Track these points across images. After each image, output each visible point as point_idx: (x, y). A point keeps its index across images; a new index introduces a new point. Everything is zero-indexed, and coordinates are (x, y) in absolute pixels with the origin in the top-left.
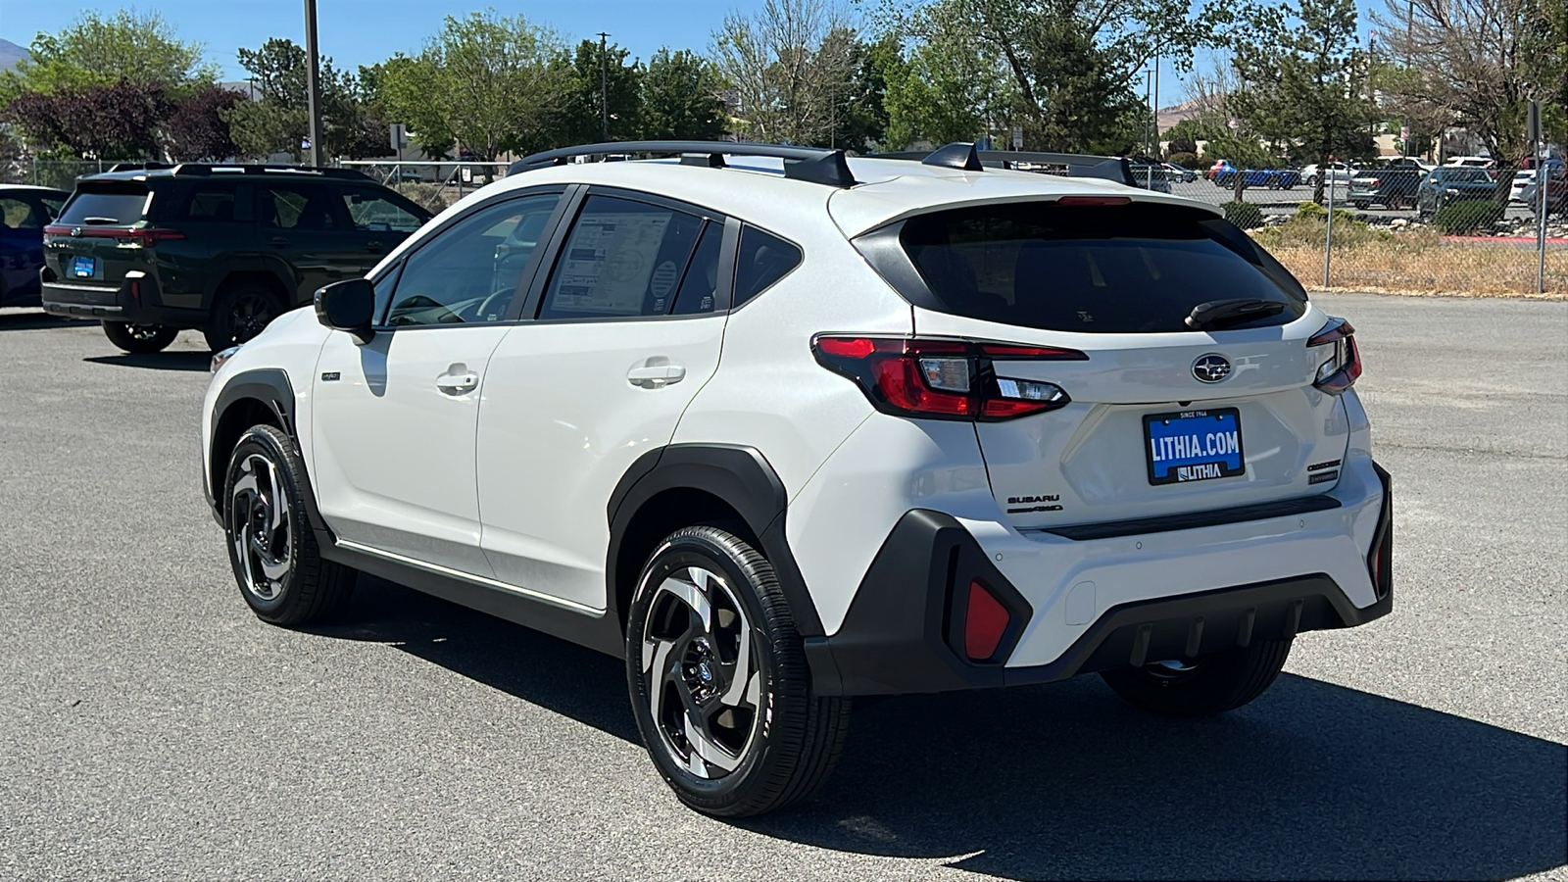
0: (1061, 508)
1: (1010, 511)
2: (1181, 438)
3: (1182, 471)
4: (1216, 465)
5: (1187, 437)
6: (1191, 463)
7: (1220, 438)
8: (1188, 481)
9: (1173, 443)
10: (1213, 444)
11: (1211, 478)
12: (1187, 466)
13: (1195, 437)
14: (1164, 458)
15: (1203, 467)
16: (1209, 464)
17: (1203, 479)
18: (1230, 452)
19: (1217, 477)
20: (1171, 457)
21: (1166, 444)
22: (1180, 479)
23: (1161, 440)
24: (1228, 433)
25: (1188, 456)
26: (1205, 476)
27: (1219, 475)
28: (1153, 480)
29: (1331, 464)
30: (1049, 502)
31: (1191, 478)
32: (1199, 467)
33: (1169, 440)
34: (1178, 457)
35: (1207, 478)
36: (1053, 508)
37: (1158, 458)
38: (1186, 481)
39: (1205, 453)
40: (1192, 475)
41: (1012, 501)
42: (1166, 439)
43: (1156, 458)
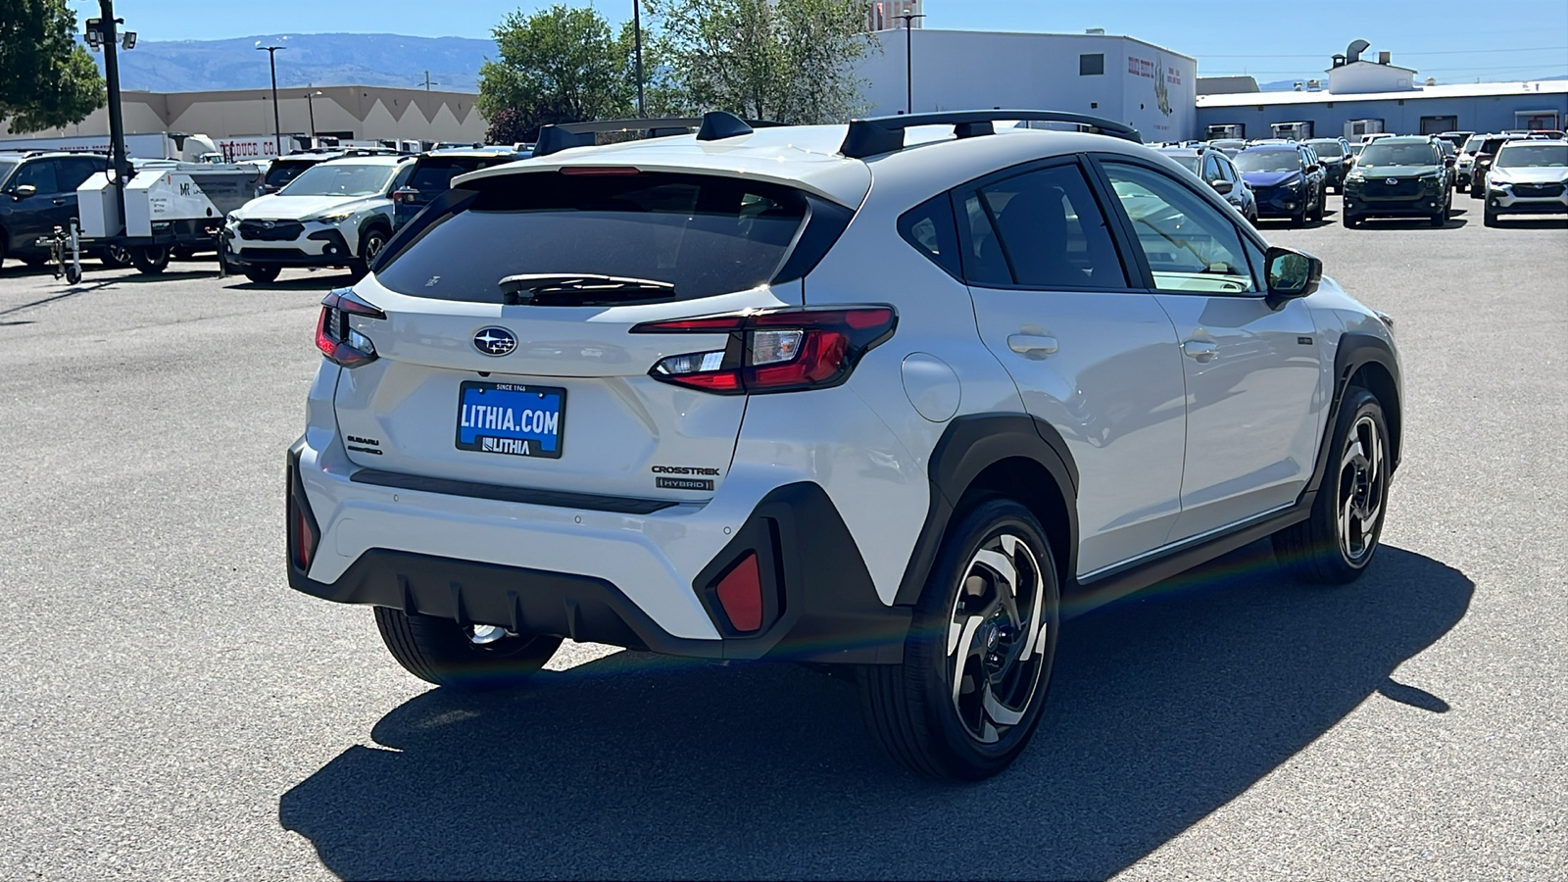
0: (381, 453)
1: (350, 448)
2: (495, 409)
3: (488, 441)
4: (526, 442)
5: (501, 409)
6: (498, 435)
7: (539, 417)
8: (492, 452)
9: (485, 412)
10: (529, 421)
11: (517, 454)
12: (493, 438)
13: (510, 411)
14: (472, 425)
15: (511, 441)
16: (519, 439)
17: (508, 453)
18: (546, 432)
19: (525, 454)
20: (480, 426)
21: (477, 412)
22: (484, 448)
23: (474, 407)
24: (548, 413)
25: (499, 428)
26: (511, 451)
27: (528, 453)
28: (460, 445)
29: (708, 471)
30: (372, 446)
31: (495, 449)
32: (506, 441)
33: (481, 408)
34: (487, 426)
35: (513, 453)
36: (375, 452)
37: (467, 424)
38: (490, 451)
39: (518, 428)
40: (498, 446)
41: (350, 438)
42: (479, 408)
43: (464, 424)
